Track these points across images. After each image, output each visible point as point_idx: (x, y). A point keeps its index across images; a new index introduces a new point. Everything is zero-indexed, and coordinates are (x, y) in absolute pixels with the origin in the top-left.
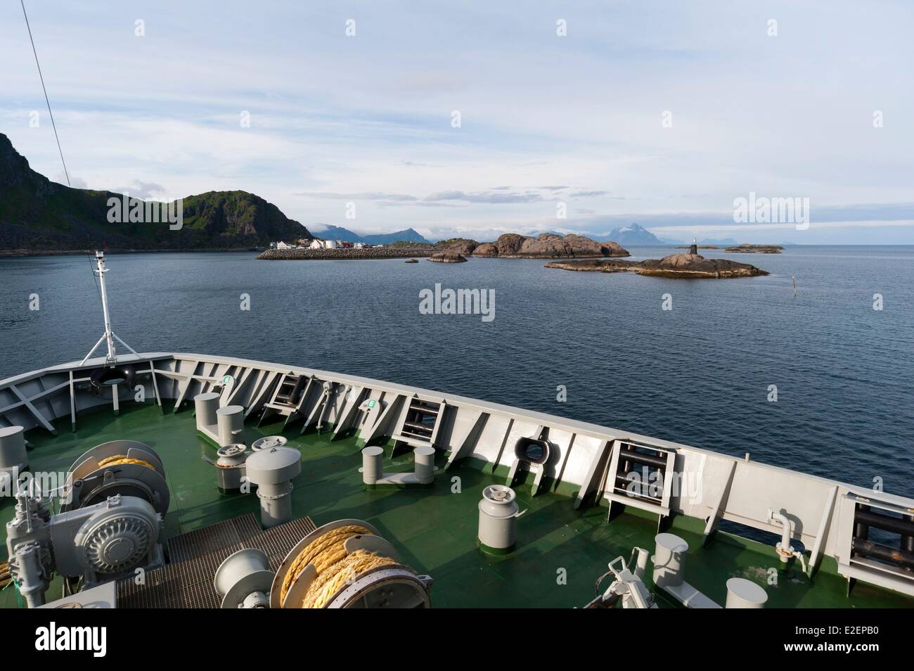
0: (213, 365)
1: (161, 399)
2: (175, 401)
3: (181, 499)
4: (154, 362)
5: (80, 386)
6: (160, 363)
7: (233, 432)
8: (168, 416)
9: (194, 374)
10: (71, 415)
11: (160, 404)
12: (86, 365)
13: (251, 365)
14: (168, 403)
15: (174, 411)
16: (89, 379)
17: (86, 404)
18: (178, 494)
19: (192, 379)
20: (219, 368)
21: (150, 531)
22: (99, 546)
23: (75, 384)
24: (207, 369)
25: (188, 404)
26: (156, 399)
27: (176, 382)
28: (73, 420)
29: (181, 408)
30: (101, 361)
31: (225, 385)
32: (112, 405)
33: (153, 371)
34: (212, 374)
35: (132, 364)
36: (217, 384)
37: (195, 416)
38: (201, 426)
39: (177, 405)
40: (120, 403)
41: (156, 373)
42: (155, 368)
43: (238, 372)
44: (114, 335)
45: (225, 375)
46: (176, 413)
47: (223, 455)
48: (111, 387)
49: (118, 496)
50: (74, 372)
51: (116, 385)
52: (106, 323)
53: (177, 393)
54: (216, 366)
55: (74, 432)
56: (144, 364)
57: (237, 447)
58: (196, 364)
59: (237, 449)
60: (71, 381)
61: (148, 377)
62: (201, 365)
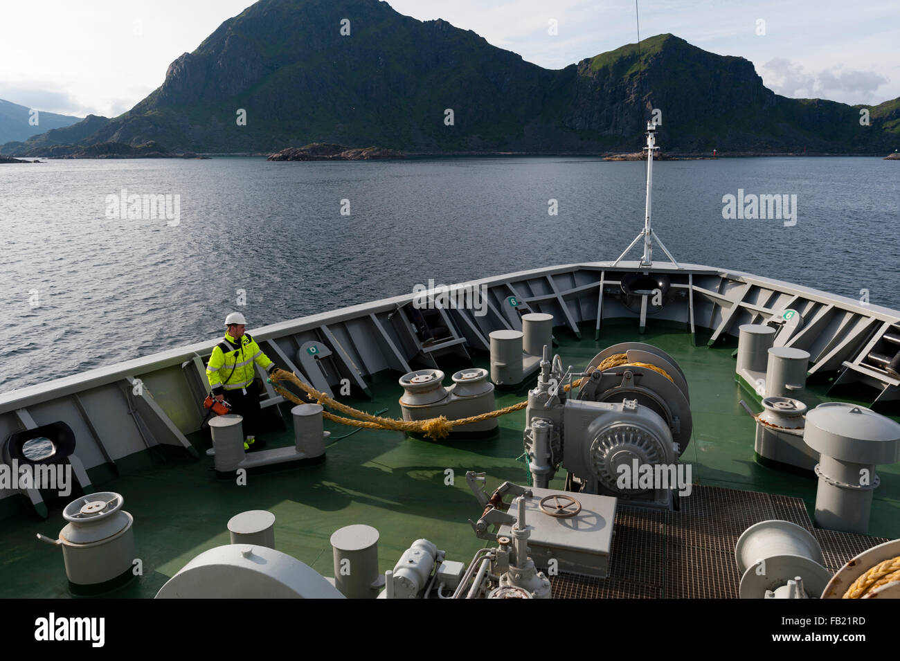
0: (772, 292)
1: (695, 326)
2: (712, 332)
3: (703, 449)
4: (694, 276)
5: (609, 290)
6: (700, 278)
7: (787, 387)
8: (701, 348)
9: (742, 301)
10: (596, 320)
11: (693, 330)
12: (618, 266)
13: (832, 300)
14: (703, 333)
15: (710, 343)
16: (620, 283)
17: (612, 313)
18: (700, 443)
19: (739, 307)
20: (781, 298)
21: (663, 457)
22: (607, 451)
23: (604, 285)
24: (763, 297)
25: (729, 340)
26: (689, 325)
27: (717, 307)
28: (598, 327)
29: (719, 344)
30: (634, 264)
31: (785, 322)
32: (639, 319)
33: (692, 287)
34: (769, 304)
35: (668, 274)
36: (773, 319)
37: (735, 356)
38: (742, 370)
39: (714, 337)
40: (647, 320)
41: (694, 291)
42: (693, 284)
43: (809, 306)
44: (653, 233)
45: (788, 308)
46: (711, 347)
47: (770, 407)
48: (640, 298)
49: (634, 402)
50: (606, 272)
51: (646, 297)
52: (647, 216)
53: (717, 320)
54: (776, 294)
55: (596, 340)
56: (681, 277)
57: (791, 403)
58: (747, 288)
59: (791, 406)
60: (602, 282)
61: (684, 294)
62: (754, 290)
